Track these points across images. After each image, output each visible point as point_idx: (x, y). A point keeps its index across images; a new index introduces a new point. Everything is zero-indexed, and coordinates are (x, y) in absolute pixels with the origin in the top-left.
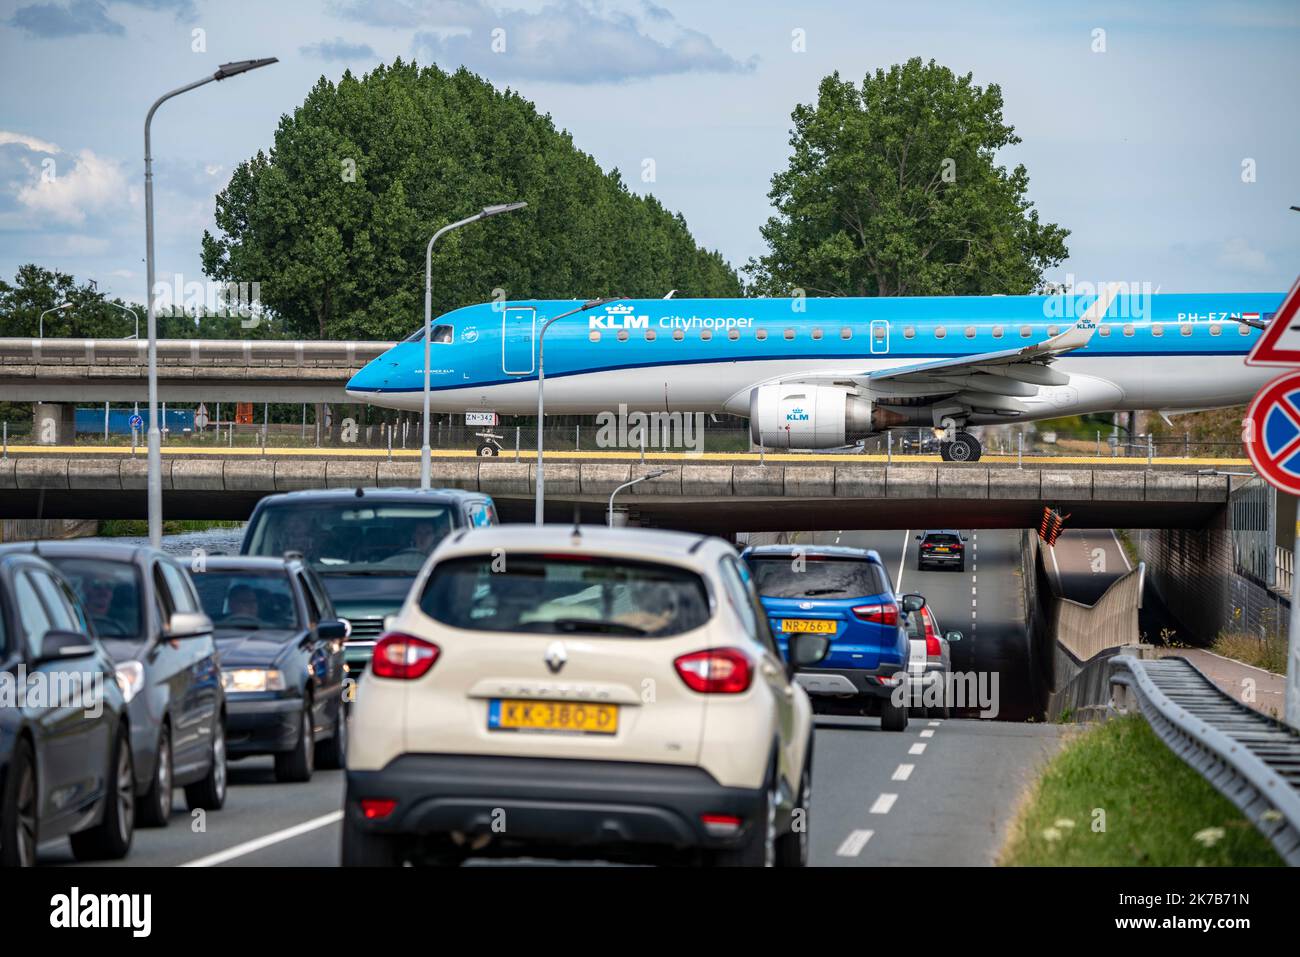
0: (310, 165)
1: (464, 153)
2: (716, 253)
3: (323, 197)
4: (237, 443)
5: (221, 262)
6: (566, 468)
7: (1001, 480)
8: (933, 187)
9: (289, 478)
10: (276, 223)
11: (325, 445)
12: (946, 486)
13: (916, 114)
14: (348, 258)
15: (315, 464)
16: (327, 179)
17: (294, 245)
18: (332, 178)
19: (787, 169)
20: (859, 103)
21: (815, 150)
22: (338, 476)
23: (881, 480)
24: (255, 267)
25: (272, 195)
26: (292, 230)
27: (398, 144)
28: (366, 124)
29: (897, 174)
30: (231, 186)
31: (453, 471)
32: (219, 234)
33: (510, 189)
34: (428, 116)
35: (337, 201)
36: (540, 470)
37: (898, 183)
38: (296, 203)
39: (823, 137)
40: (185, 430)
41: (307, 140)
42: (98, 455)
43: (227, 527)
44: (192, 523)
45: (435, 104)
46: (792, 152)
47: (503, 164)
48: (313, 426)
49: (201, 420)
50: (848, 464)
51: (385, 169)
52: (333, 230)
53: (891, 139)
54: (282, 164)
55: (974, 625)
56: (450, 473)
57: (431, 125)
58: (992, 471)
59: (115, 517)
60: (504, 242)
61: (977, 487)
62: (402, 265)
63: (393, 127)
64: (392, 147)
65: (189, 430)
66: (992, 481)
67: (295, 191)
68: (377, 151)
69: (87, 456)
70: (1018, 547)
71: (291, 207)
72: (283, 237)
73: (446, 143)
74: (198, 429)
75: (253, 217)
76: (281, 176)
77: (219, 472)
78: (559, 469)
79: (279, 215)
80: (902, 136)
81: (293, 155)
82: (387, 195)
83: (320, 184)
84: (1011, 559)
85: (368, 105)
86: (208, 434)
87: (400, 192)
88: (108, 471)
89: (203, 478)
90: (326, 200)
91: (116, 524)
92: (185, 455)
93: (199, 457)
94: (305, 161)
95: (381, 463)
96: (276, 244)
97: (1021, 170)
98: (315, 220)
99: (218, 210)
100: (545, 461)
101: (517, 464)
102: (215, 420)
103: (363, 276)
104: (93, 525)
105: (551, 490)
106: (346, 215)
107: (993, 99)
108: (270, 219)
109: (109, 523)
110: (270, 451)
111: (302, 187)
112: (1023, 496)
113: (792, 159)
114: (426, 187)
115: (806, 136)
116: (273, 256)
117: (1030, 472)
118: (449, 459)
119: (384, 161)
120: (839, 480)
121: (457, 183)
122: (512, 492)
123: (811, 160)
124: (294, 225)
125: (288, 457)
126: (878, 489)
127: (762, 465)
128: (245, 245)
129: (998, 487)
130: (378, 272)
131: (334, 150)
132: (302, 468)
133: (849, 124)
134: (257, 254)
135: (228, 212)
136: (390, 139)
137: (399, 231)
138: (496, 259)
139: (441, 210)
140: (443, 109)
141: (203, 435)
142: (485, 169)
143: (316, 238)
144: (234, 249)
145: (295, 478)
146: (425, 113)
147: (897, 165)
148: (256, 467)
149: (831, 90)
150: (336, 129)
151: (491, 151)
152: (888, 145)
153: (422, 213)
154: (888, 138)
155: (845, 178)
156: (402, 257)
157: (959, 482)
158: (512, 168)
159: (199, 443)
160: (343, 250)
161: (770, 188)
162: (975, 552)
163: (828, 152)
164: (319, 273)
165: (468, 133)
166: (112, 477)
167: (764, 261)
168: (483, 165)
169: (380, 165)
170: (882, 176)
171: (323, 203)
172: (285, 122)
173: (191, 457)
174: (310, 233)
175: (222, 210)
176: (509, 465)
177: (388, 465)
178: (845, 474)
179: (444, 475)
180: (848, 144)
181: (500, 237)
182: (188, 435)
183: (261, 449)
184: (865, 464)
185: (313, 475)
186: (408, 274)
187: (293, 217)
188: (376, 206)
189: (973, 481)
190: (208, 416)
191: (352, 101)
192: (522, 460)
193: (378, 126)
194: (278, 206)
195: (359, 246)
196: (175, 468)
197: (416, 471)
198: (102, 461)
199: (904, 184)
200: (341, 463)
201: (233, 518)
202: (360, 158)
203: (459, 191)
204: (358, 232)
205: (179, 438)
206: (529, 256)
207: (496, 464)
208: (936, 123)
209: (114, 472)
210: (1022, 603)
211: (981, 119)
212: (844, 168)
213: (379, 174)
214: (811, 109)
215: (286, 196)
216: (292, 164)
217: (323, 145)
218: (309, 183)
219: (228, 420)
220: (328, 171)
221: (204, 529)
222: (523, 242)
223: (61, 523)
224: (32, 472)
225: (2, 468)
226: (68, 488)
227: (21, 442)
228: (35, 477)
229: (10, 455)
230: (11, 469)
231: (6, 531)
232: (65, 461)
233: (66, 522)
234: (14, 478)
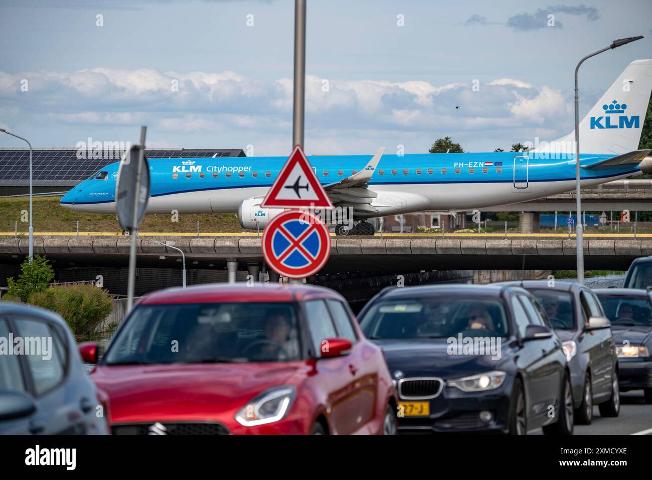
4: (621, 231)
9: (649, 249)
40: (595, 225)
42: (551, 238)
43: (618, 274)
44: (599, 272)
49: (603, 220)
59: (561, 269)
65: (597, 225)
69: (546, 238)
74: (601, 224)
77: (612, 246)
86: (607, 227)
88: (557, 246)
89: (604, 249)
91: (562, 272)
92: (595, 237)
93: (602, 238)
102: (610, 220)
104: (550, 273)
109: (557, 272)
110: (638, 235)
125: (648, 239)
141: (604, 228)
148: (631, 244)
159: (602, 232)
166: (558, 249)
173: (598, 238)
182: (596, 227)
183: (634, 234)
190: (606, 218)
196: (590, 244)
198: (554, 241)
201: (620, 270)
205: (592, 229)
209: (560, 246)
219: (617, 220)
221: (605, 275)
223: (534, 272)
224: (519, 246)
225: (505, 244)
226: (536, 254)
227: (514, 232)
228: (521, 249)
229: (509, 238)
230: (509, 245)
231: (507, 275)
232: (535, 241)
233: (536, 271)
234: (511, 249)
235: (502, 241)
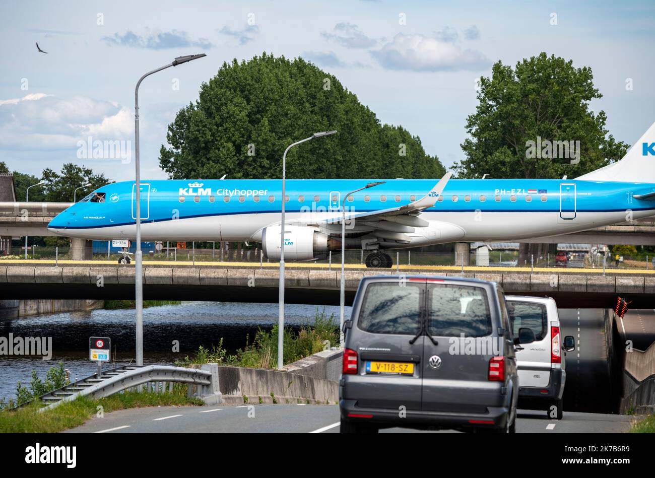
0: (218, 109)
1: (301, 103)
2: (436, 157)
3: (225, 127)
4: (179, 259)
5: (170, 162)
6: (356, 273)
7: (594, 282)
8: (555, 122)
9: (208, 278)
10: (200, 141)
11: (225, 260)
12: (563, 285)
13: (545, 83)
14: (238, 159)
15: (221, 270)
16: (227, 117)
17: (209, 152)
18: (230, 117)
19: (475, 113)
20: (514, 77)
21: (491, 103)
22: (233, 277)
23: (528, 281)
24: (188, 165)
25: (198, 126)
26: (209, 145)
27: (265, 98)
28: (248, 87)
29: (536, 115)
30: (176, 121)
31: (295, 275)
32: (169, 147)
33: (326, 122)
34: (281, 83)
35: (233, 129)
36: (343, 274)
37: (536, 120)
38: (210, 130)
39: (495, 95)
40: (150, 252)
41: (216, 96)
42: (105, 265)
43: (173, 304)
44: (155, 302)
45: (284, 77)
46: (478, 103)
47: (321, 109)
48: (218, 250)
49: (159, 247)
50: (509, 272)
51: (258, 112)
52: (230, 145)
53: (532, 97)
54: (203, 108)
55: (578, 361)
56: (294, 276)
57: (282, 88)
58: (589, 277)
59: (114, 299)
60: (322, 151)
61: (581, 285)
62: (267, 163)
63: (263, 90)
64: (262, 100)
65: (152, 252)
66: (589, 282)
67: (210, 124)
68: (255, 102)
69: (100, 265)
70: (603, 319)
71: (207, 132)
72: (204, 148)
73: (290, 97)
74: (157, 251)
75: (187, 138)
76: (203, 116)
77: (170, 274)
78: (353, 274)
79: (202, 137)
80: (538, 94)
81: (209, 104)
82: (260, 125)
83: (224, 120)
84: (599, 325)
85: (250, 78)
86: (163, 254)
87: (266, 123)
88: (111, 274)
89: (161, 277)
90: (227, 129)
91: (114, 303)
92: (152, 265)
93: (159, 266)
94: (216, 107)
95: (257, 270)
96: (199, 152)
97: (602, 113)
98: (221, 139)
99: (169, 134)
100: (346, 269)
101: (330, 271)
102: (166, 247)
103: (246, 169)
104: (101, 303)
105: (348, 285)
106: (237, 136)
107: (586, 74)
108: (196, 139)
109: (110, 301)
110: (197, 263)
111: (214, 121)
112: (606, 291)
113: (478, 108)
114: (280, 121)
115: (486, 95)
116: (198, 159)
117: (609, 278)
118: (293, 268)
119: (258, 107)
120: (505, 281)
121: (296, 119)
122: (327, 286)
123: (489, 107)
124: (210, 142)
125: (206, 267)
126: (526, 285)
127: (462, 273)
128: (183, 152)
129: (592, 285)
130: (254, 168)
131: (231, 101)
132: (214, 272)
133: (509, 88)
134: (190, 158)
135: (174, 136)
136: (261, 96)
137: (266, 145)
138: (317, 160)
139: (288, 134)
140: (289, 79)
141: (160, 254)
142: (312, 112)
143: (221, 149)
144: (177, 156)
145: (211, 278)
146: (279, 81)
147: (536, 110)
148: (189, 272)
149: (498, 69)
150: (232, 90)
151: (315, 103)
152: (530, 100)
153: (278, 135)
154: (530, 96)
155: (507, 117)
156: (267, 159)
157: (571, 282)
158: (327, 112)
159: (158, 259)
160: (235, 155)
161: (467, 123)
162: (579, 321)
163: (498, 103)
164: (222, 168)
165: (302, 93)
166: (114, 277)
167: (462, 163)
168: (311, 109)
169: (256, 109)
170: (527, 117)
171: (225, 130)
172: (204, 87)
173: (155, 266)
174: (218, 146)
175: (171, 134)
176: (325, 271)
177: (261, 271)
178: (508, 278)
179: (291, 277)
180: (508, 99)
181: (320, 149)
182: (152, 254)
183: (192, 262)
184: (518, 273)
185: (220, 276)
186: (270, 168)
187: (209, 137)
188: (254, 132)
189: (578, 282)
190: (162, 244)
191: (241, 75)
192: (333, 269)
193: (255, 89)
194: (201, 132)
195: (244, 153)
196: (146, 272)
197: (276, 274)
198: (108, 268)
199: (539, 121)
200: (234, 270)
201: (176, 300)
202: (245, 106)
203: (297, 124)
204: (244, 146)
205: (147, 256)
206: (335, 159)
207: (318, 271)
208: (557, 88)
209: (115, 274)
210: (605, 349)
211: (582, 86)
212: (506, 112)
213: (255, 114)
214: (489, 80)
215: (205, 126)
216: (208, 109)
217: (225, 99)
218: (217, 118)
219: (173, 247)
220: (228, 113)
221: (160, 305)
222: (332, 151)
223: (85, 302)
224: (71, 274)
225: (55, 272)
226: (89, 283)
227: (64, 258)
228: (72, 277)
229: (60, 265)
230: (60, 273)
231: (56, 306)
232: (88, 269)
233: (88, 301)
234: (61, 277)
235: (52, 268)
